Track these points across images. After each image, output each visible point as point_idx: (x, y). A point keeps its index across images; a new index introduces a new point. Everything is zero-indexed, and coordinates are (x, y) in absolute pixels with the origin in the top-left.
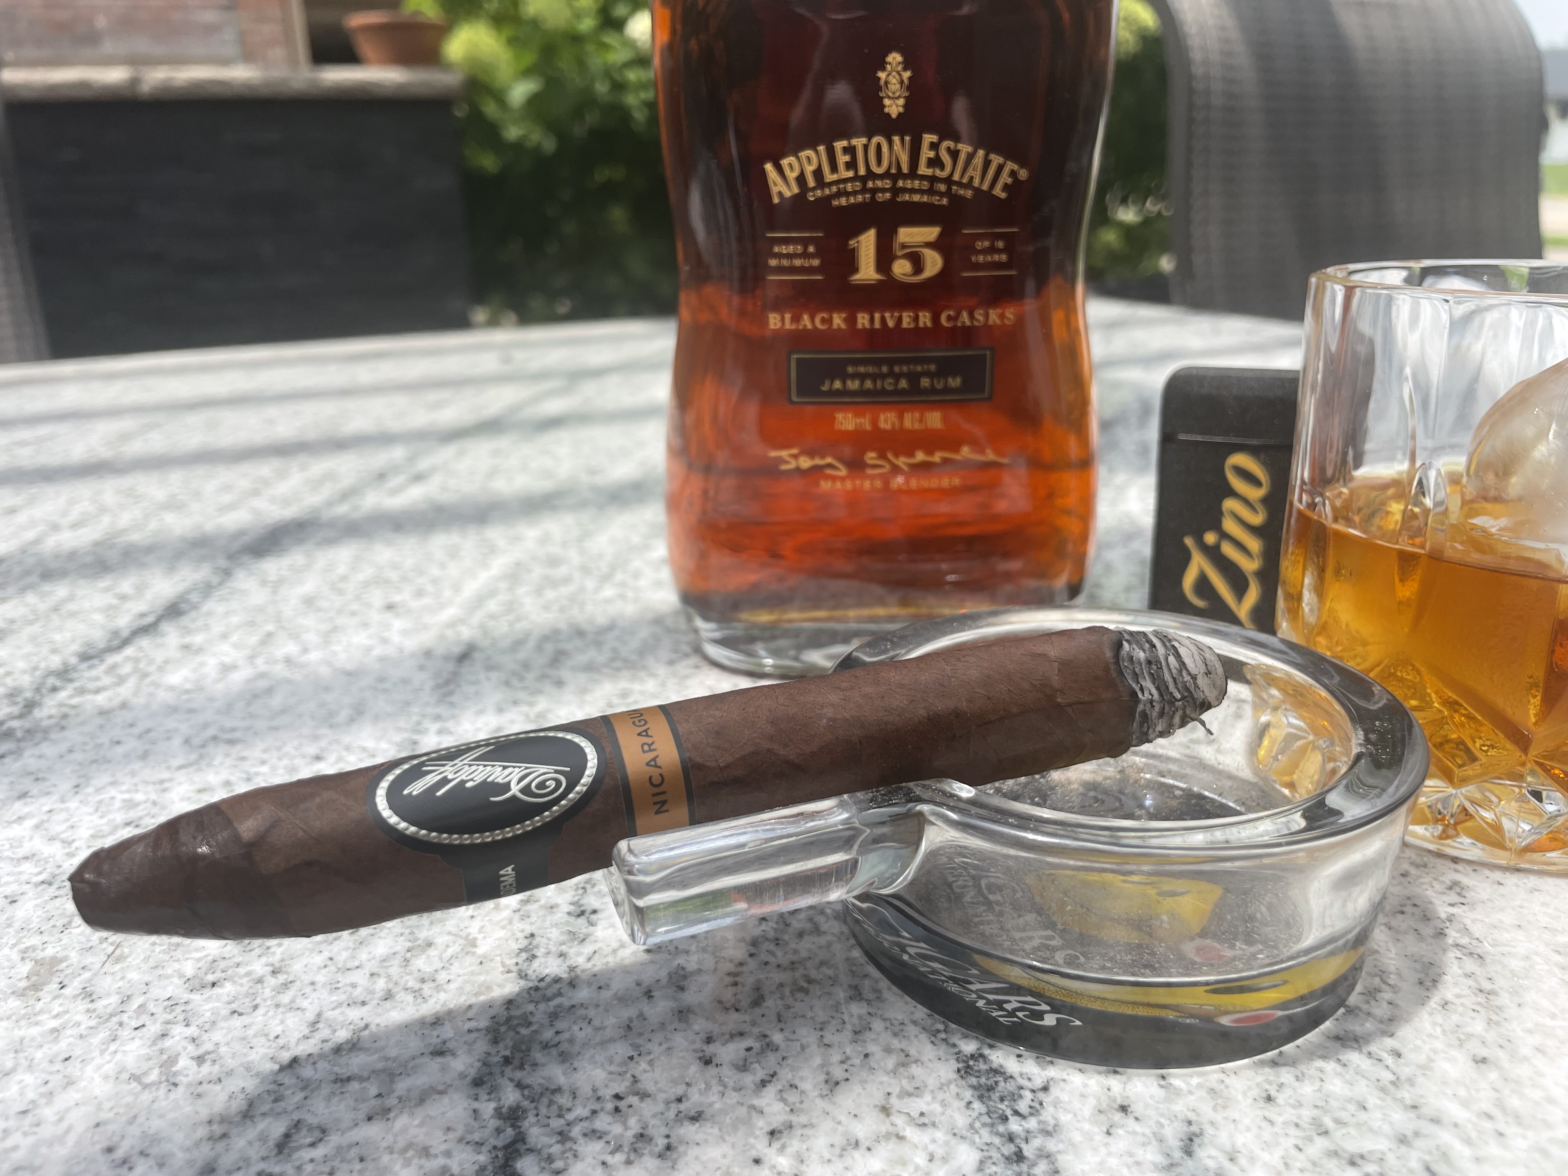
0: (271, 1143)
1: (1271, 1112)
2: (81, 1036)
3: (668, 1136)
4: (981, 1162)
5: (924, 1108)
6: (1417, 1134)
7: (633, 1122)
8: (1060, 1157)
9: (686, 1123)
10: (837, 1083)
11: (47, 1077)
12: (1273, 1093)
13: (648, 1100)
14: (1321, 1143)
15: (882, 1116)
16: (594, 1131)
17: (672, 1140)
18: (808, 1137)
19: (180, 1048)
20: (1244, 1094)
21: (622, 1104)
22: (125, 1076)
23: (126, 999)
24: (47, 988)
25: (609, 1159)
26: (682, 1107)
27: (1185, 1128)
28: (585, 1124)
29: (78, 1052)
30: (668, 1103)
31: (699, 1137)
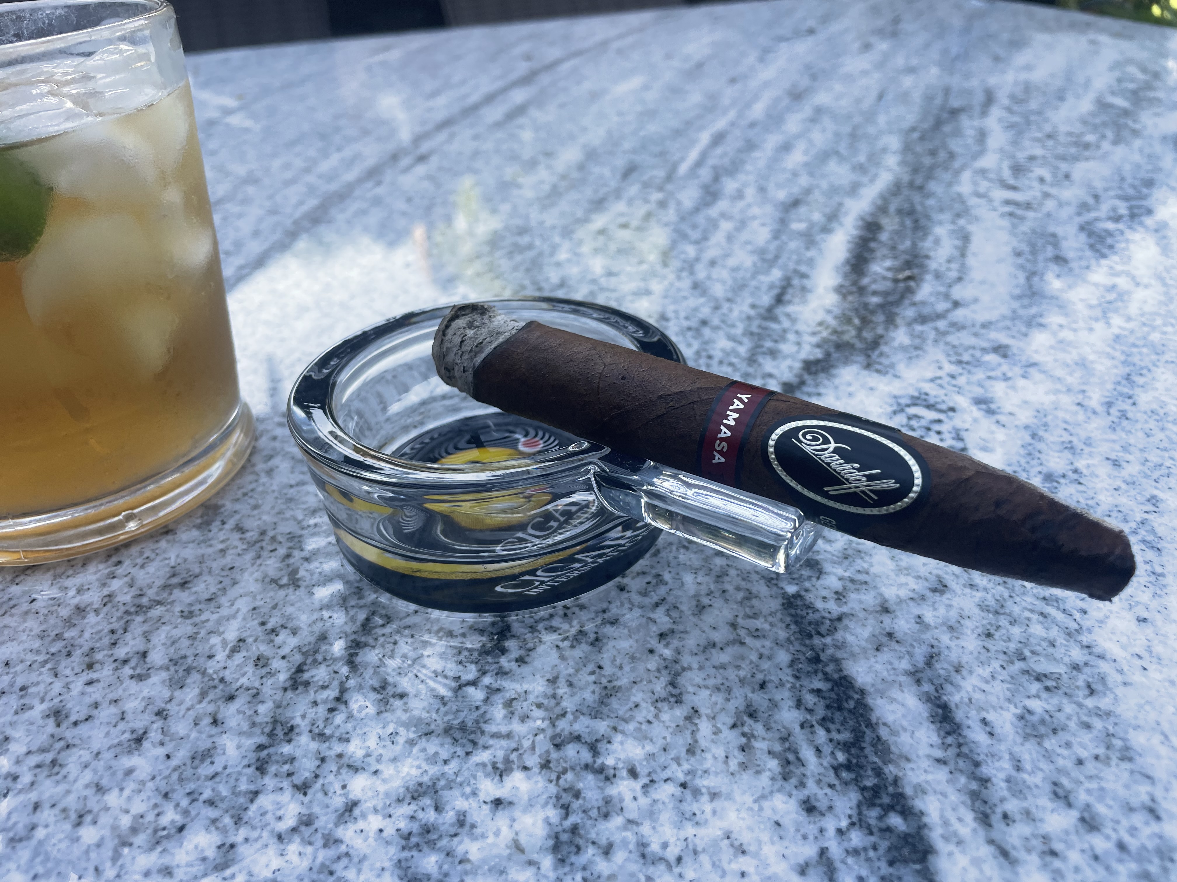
0: (358, 623)
1: (989, 644)
2: (239, 555)
3: (596, 633)
4: (792, 661)
5: (759, 626)
6: (1086, 664)
7: (575, 623)
8: (844, 662)
9: (608, 626)
10: (704, 607)
11: (221, 579)
12: (992, 631)
13: (585, 611)
14: (1019, 665)
15: (731, 629)
16: (551, 627)
17: (600, 634)
18: (684, 639)
19: (299, 564)
20: (973, 630)
21: (568, 612)
22: (267, 580)
23: (263, 533)
24: (214, 524)
25: (561, 644)
26: (606, 616)
27: (929, 650)
28: (546, 623)
29: (236, 565)
30: (597, 612)
31: (616, 635)
